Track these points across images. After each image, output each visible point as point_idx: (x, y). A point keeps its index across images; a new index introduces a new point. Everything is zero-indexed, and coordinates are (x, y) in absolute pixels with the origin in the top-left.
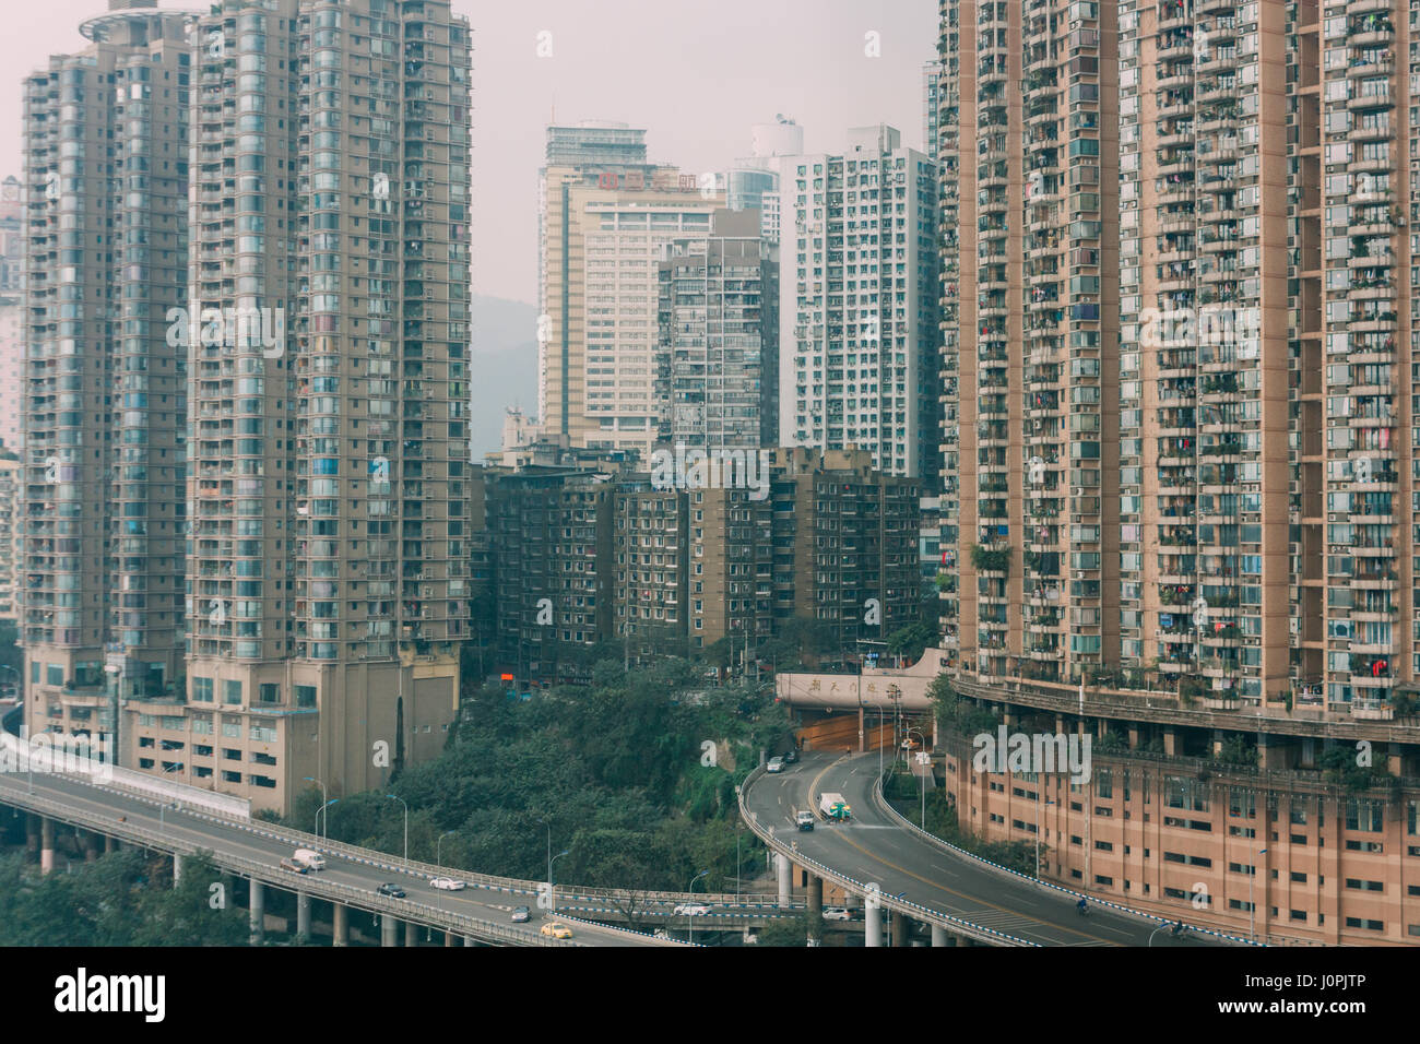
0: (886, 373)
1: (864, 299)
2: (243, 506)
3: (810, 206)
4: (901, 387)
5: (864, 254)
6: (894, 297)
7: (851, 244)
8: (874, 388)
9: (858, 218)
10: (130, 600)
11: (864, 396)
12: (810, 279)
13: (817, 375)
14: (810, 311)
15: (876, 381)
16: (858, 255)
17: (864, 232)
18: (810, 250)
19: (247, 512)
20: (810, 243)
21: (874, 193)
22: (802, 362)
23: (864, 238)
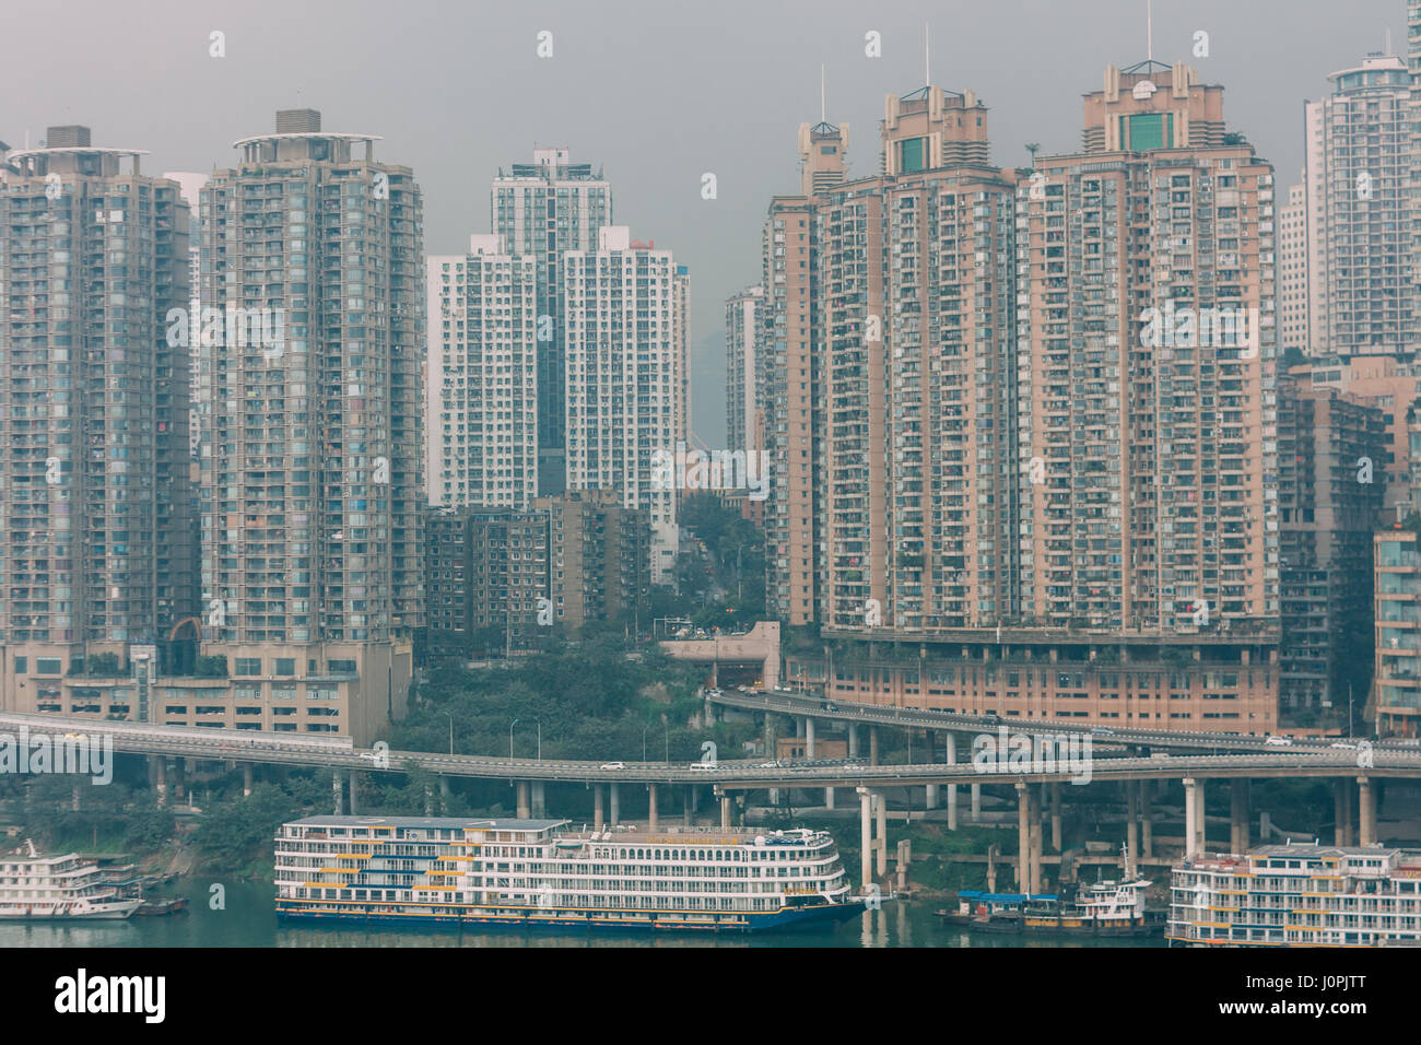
0: (518, 427)
1: (499, 369)
2: (297, 533)
3: (453, 296)
4: (530, 438)
5: (499, 335)
6: (524, 369)
7: (488, 327)
8: (508, 438)
9: (494, 307)
10: (119, 605)
11: (500, 444)
12: (454, 353)
13: (461, 427)
14: (454, 377)
15: (510, 433)
16: (494, 335)
17: (499, 318)
18: (453, 330)
19: (301, 537)
20: (453, 324)
21: (507, 288)
22: (447, 417)
23: (499, 322)
